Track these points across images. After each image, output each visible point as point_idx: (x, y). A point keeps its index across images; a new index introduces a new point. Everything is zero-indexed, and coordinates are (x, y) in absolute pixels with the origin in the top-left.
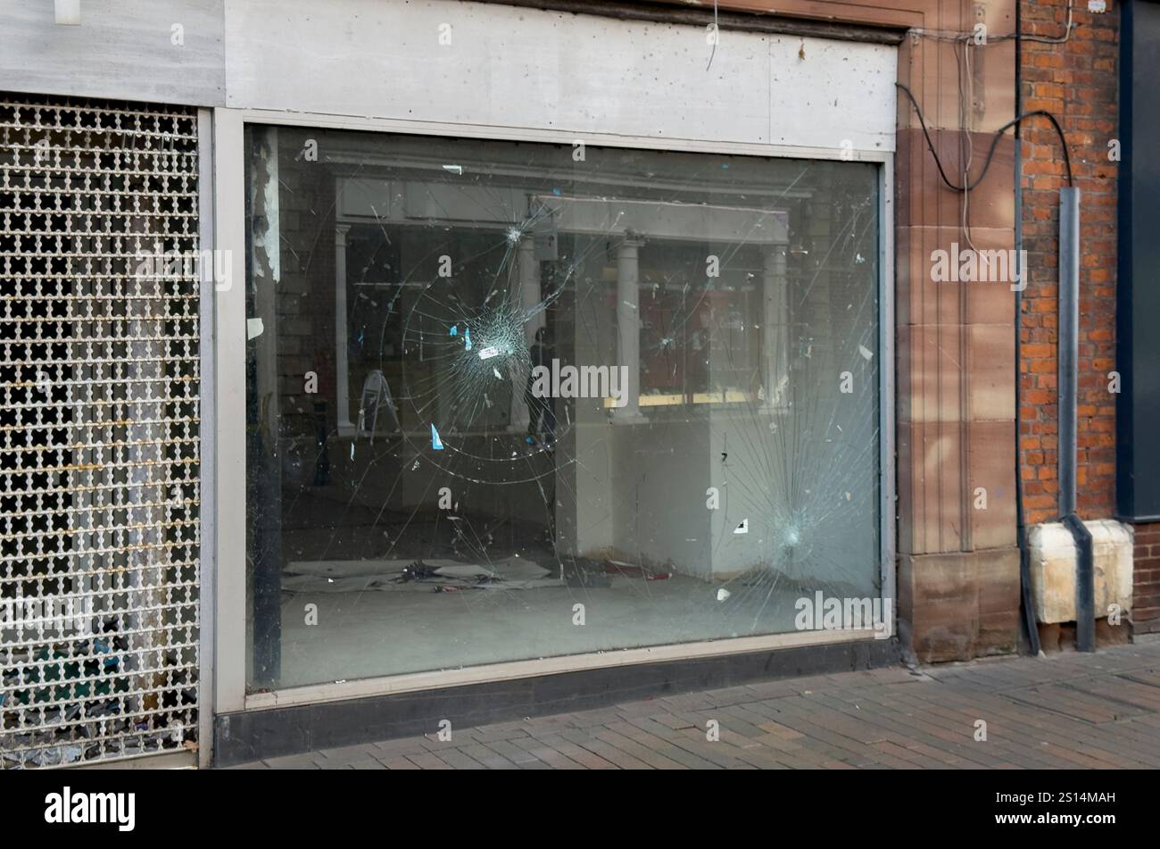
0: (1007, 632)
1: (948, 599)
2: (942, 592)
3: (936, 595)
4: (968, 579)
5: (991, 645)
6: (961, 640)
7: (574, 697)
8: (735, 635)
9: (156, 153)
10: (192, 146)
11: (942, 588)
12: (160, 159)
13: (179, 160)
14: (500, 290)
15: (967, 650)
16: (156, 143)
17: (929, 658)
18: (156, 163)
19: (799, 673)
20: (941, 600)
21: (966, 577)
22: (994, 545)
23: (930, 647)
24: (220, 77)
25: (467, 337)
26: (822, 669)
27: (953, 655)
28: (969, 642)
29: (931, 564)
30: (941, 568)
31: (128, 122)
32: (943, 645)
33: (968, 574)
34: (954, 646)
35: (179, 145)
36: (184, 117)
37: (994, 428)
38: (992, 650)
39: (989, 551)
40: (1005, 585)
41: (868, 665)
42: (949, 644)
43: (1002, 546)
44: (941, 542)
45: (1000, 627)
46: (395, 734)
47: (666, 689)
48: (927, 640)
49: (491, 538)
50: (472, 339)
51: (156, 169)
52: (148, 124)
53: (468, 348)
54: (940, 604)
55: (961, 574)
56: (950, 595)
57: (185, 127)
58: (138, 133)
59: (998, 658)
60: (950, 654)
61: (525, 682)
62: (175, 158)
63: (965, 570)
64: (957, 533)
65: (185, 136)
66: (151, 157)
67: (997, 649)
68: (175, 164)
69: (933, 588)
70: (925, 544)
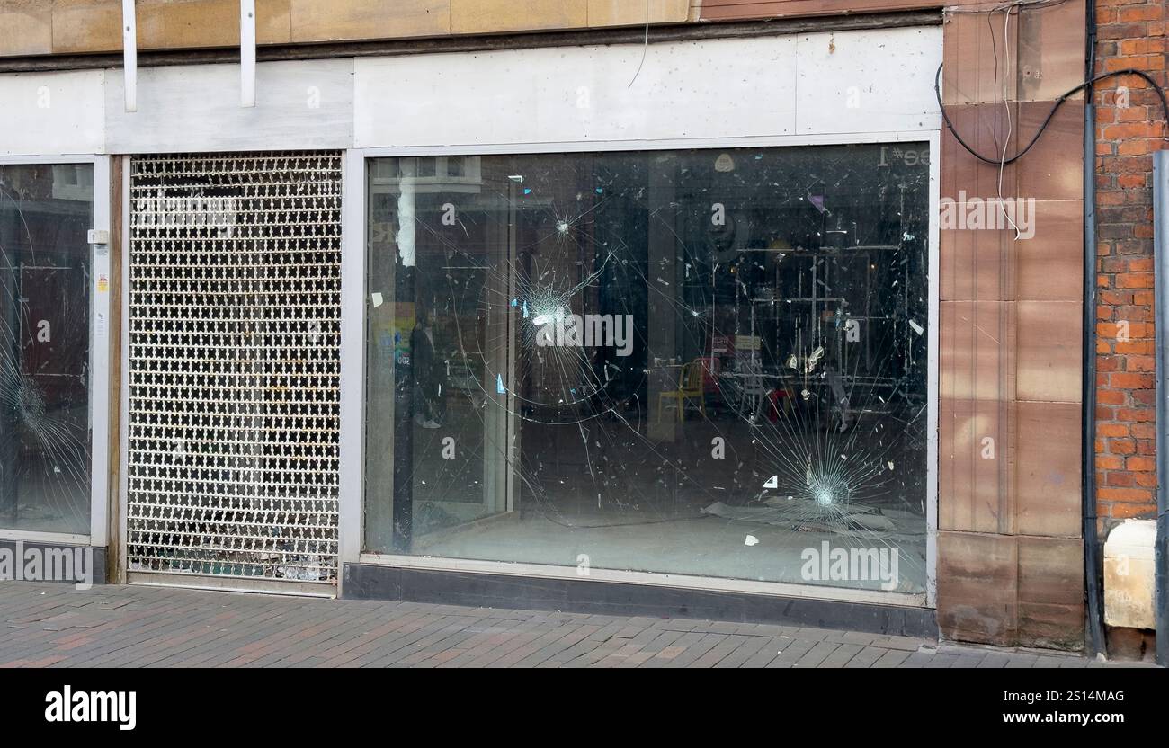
0: (1063, 627)
1: (977, 579)
2: (970, 571)
3: (963, 573)
4: (1001, 562)
5: (1040, 636)
6: (993, 624)
7: (601, 603)
8: (761, 578)
9: (319, 182)
10: (339, 176)
11: (970, 567)
12: (322, 187)
13: (333, 186)
14: (551, 271)
15: (999, 634)
16: (317, 176)
17: (955, 635)
18: (319, 189)
19: (822, 624)
20: (969, 579)
21: (997, 559)
22: (1047, 532)
23: (955, 624)
24: (350, 128)
25: (525, 308)
26: (847, 626)
27: (982, 637)
28: (1001, 627)
29: (958, 541)
30: (969, 547)
31: (302, 164)
32: (969, 625)
33: (1000, 557)
34: (983, 627)
35: (332, 176)
36: (336, 157)
37: (1051, 411)
38: (1043, 643)
39: (1039, 538)
40: (1061, 576)
41: (902, 631)
42: (977, 624)
43: (1061, 536)
44: (973, 521)
45: (1055, 620)
46: (459, 603)
47: (683, 612)
48: (952, 616)
49: (541, 466)
50: (529, 310)
51: (319, 193)
52: (314, 164)
53: (525, 316)
54: (968, 583)
55: (993, 557)
56: (978, 575)
57: (337, 163)
58: (307, 170)
59: (1053, 652)
60: (978, 635)
61: (560, 583)
62: (330, 185)
63: (997, 552)
64: (994, 515)
65: (336, 170)
66: (317, 185)
67: (1048, 642)
68: (330, 189)
69: (959, 566)
70: (954, 520)
